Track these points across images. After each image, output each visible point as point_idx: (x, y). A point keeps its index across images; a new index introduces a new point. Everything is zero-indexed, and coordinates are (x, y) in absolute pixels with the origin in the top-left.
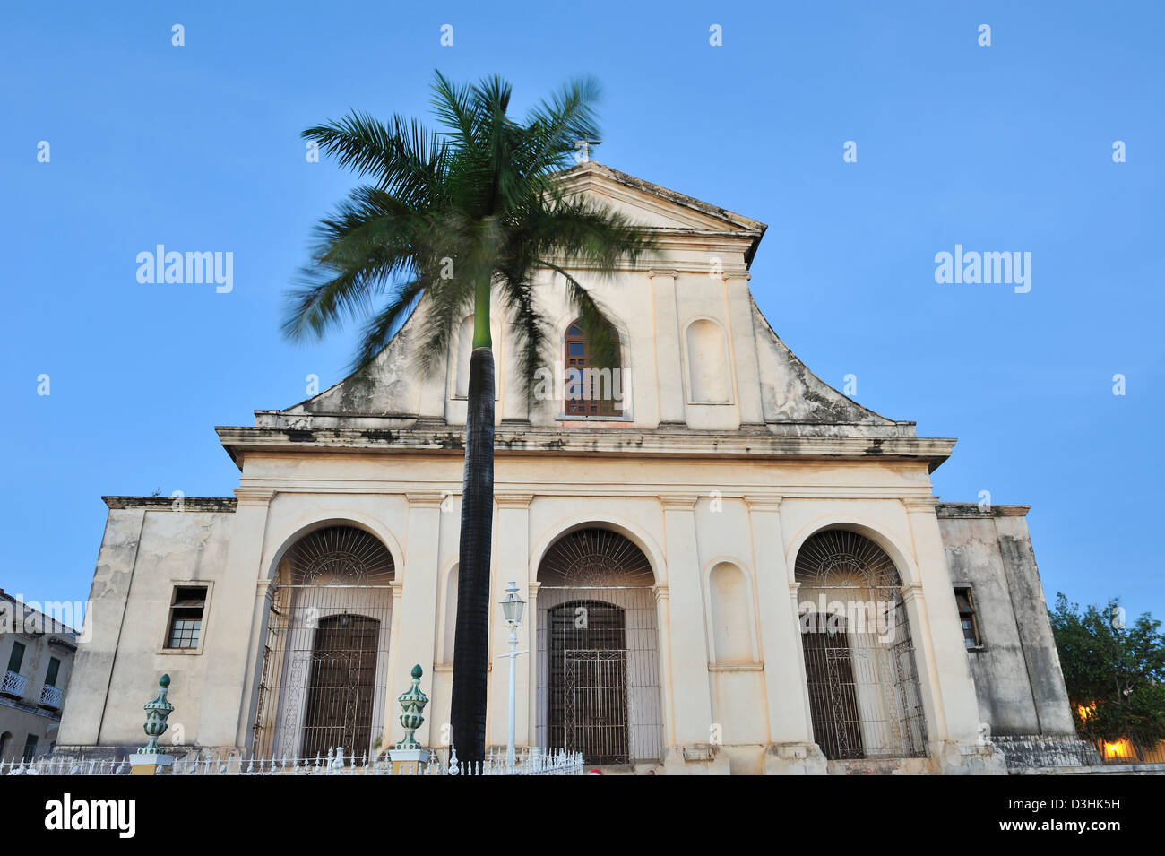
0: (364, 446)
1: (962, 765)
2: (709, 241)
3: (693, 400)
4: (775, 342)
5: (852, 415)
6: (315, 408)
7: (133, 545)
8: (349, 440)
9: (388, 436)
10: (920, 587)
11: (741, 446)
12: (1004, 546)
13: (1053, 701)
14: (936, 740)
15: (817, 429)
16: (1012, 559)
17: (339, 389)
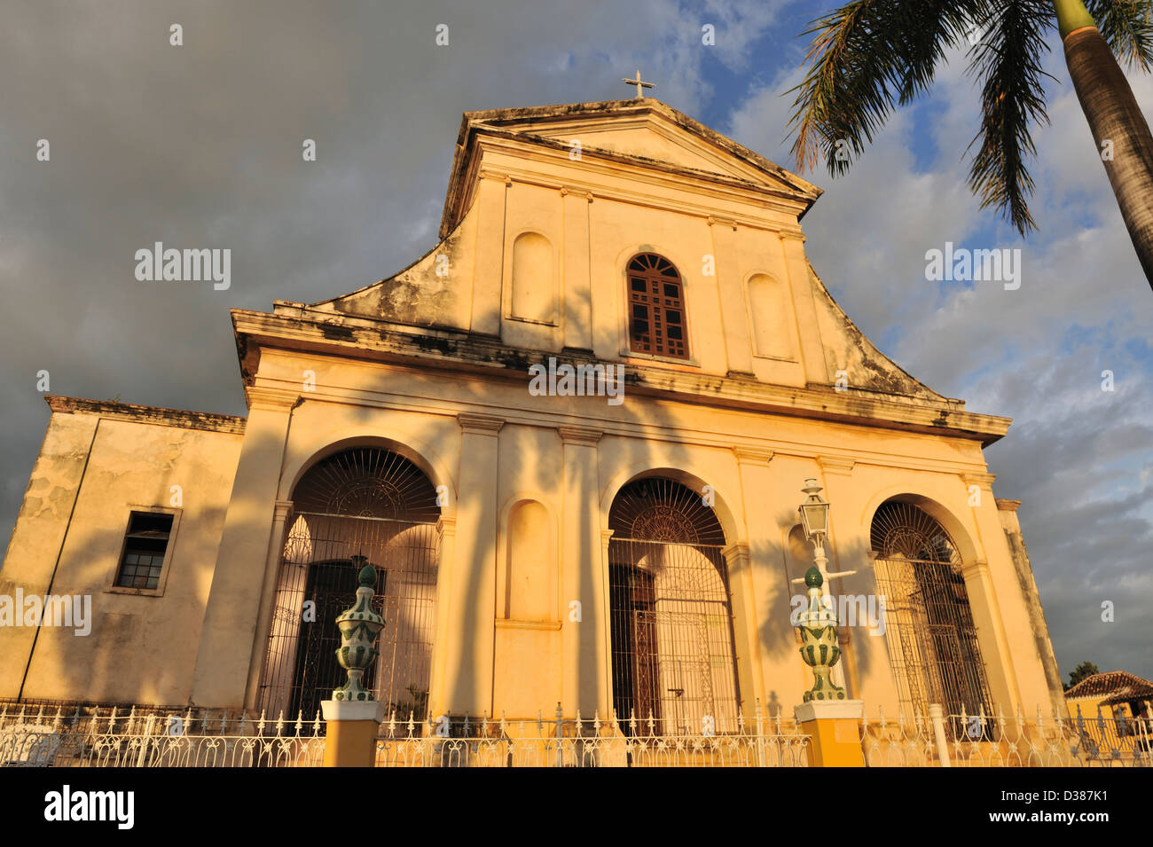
0: (414, 353)
2: (767, 197)
3: (758, 354)
4: (832, 307)
5: (908, 387)
6: (348, 307)
7: (81, 457)
8: (397, 345)
9: (444, 347)
10: (986, 565)
11: (818, 404)
15: (877, 396)
17: (376, 291)
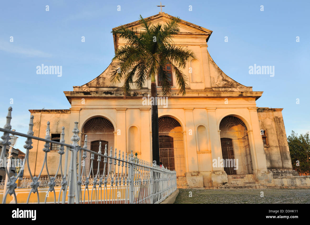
0: (104, 96)
1: (262, 176)
2: (196, 36)
3: (192, 82)
5: (235, 85)
6: (89, 85)
7: (39, 123)
8: (100, 94)
9: (111, 93)
10: (252, 131)
11: (205, 94)
12: (275, 119)
13: (287, 160)
14: (255, 169)
15: (225, 89)
16: (278, 123)
17: (96, 80)
